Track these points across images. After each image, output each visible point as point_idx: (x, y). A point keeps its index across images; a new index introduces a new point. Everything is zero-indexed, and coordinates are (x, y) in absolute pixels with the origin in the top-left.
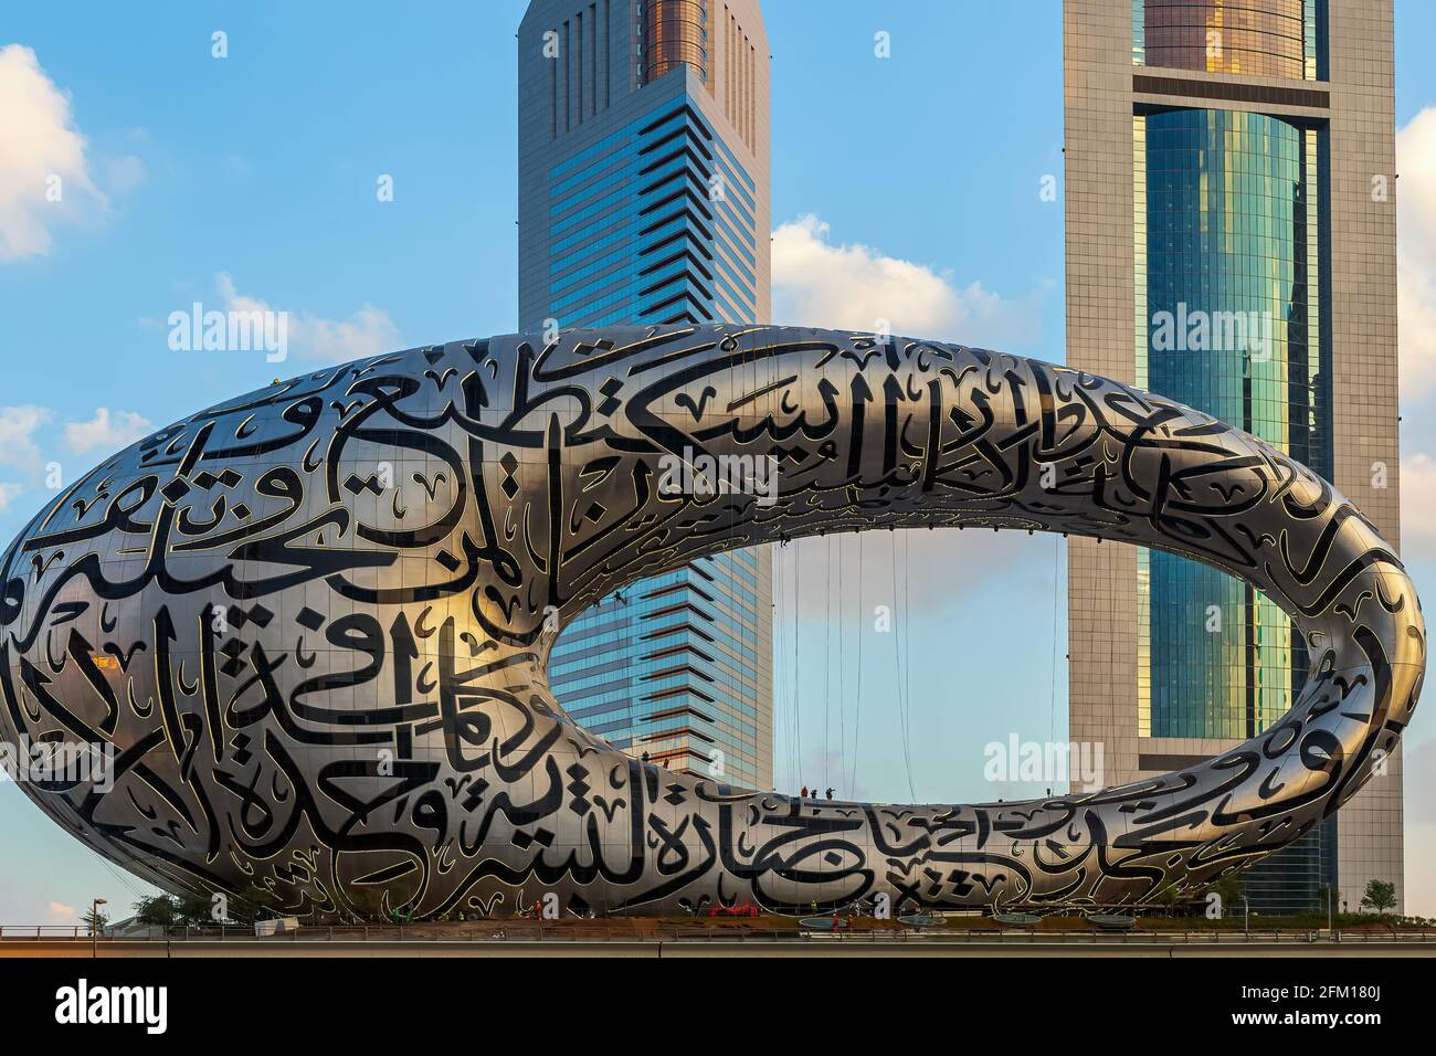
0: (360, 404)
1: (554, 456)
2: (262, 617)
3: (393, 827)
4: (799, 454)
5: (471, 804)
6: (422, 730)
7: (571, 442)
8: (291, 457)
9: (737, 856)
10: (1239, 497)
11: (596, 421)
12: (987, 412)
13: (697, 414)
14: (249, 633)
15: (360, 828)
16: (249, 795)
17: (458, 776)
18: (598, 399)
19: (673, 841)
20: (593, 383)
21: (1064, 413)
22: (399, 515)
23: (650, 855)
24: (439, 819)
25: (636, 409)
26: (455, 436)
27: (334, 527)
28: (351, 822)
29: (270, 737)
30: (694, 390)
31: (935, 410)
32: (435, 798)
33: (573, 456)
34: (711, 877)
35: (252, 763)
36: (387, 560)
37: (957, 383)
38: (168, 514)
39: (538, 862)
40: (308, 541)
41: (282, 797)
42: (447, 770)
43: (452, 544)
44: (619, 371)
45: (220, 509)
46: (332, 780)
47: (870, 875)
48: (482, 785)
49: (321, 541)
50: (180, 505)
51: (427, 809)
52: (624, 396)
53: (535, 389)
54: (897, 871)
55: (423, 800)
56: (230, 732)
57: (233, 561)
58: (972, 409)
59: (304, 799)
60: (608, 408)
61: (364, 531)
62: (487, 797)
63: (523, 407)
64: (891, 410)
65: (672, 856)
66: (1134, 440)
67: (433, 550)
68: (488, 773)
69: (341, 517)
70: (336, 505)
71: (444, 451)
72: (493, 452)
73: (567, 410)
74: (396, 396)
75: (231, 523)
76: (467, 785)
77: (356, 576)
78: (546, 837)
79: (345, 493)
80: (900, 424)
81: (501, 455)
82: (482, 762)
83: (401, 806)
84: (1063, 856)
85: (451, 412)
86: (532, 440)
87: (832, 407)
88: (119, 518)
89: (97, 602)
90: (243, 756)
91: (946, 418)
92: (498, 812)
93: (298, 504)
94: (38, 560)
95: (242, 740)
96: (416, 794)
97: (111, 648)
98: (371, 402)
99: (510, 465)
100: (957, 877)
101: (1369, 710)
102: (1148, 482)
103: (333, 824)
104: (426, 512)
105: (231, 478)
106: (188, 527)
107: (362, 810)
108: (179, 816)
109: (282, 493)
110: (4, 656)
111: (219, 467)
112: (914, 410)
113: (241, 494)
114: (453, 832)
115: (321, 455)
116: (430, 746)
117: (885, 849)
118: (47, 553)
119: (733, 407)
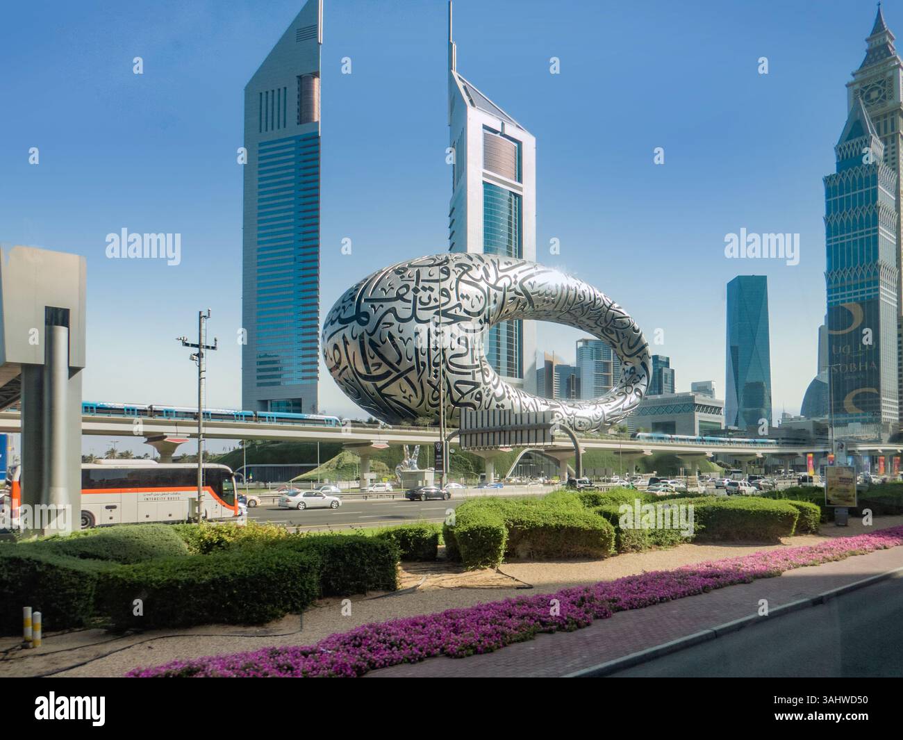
0: (459, 271)
1: (504, 295)
3: (470, 401)
4: (548, 301)
5: (488, 395)
6: (477, 372)
7: (508, 291)
8: (446, 285)
10: (624, 326)
11: (513, 286)
12: (584, 296)
13: (532, 288)
15: (462, 401)
16: (436, 389)
17: (485, 387)
18: (513, 280)
20: (511, 274)
21: (598, 299)
22: (473, 307)
24: (480, 399)
25: (521, 284)
26: (483, 284)
27: (458, 309)
28: (460, 398)
29: (443, 370)
30: (531, 280)
31: (576, 294)
32: (480, 393)
33: (509, 295)
35: (438, 379)
36: (469, 320)
37: (580, 287)
38: (415, 297)
40: (452, 312)
42: (482, 385)
43: (481, 317)
44: (516, 271)
45: (430, 298)
46: (457, 385)
47: (564, 420)
48: (490, 390)
49: (455, 312)
50: (419, 295)
51: (478, 396)
52: (519, 280)
53: (500, 275)
55: (477, 393)
56: (433, 368)
58: (582, 295)
59: (450, 391)
60: (516, 282)
61: (465, 311)
62: (491, 393)
63: (498, 279)
64: (568, 293)
66: (609, 308)
67: (478, 318)
68: (490, 386)
69: (459, 305)
70: (459, 302)
71: (482, 289)
72: (493, 291)
73: (506, 281)
74: (468, 270)
75: (433, 304)
76: (487, 389)
78: (503, 406)
79: (460, 298)
80: (569, 296)
81: (494, 293)
82: (489, 383)
83: (472, 394)
84: (598, 417)
85: (482, 277)
86: (499, 289)
87: (557, 291)
88: (400, 297)
89: (396, 323)
90: (436, 376)
91: (577, 297)
92: (493, 398)
93: (450, 300)
94: (373, 306)
95: (436, 371)
96: (476, 391)
97: (401, 338)
98: (462, 271)
99: (496, 296)
100: (580, 422)
101: (646, 384)
102: (609, 319)
103: (456, 399)
104: (478, 307)
105: (431, 289)
106: (422, 303)
107: (463, 395)
108: (413, 393)
109: (445, 296)
110: (362, 337)
111: (427, 285)
112: (572, 293)
113: (435, 294)
114: (483, 403)
115: (454, 286)
116: (479, 378)
117: (567, 414)
118: (377, 305)
119: (539, 286)
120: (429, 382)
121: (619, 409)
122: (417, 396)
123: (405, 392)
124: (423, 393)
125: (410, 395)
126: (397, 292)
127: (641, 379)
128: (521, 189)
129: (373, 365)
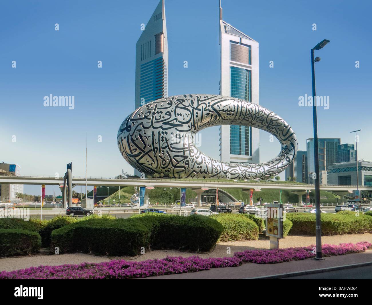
0: (178, 103)
1: (202, 112)
2: (166, 133)
3: (182, 165)
4: (230, 114)
5: (192, 162)
6: (186, 151)
7: (205, 110)
8: (169, 110)
9: (224, 171)
10: (279, 125)
11: (208, 108)
12: (252, 110)
13: (219, 108)
14: (165, 135)
15: (178, 165)
16: (164, 160)
17: (191, 158)
18: (208, 105)
19: (216, 168)
20: (207, 102)
21: (261, 111)
22: (184, 119)
23: (214, 170)
24: (188, 164)
25: (212, 106)
26: (190, 108)
27: (175, 121)
28: (177, 164)
29: (167, 151)
30: (219, 104)
31: (246, 110)
32: (188, 161)
33: (205, 113)
34: (221, 174)
35: (164, 155)
36: (182, 126)
37: (249, 106)
38: (153, 117)
39: (200, 171)
40: (172, 122)
41: (168, 160)
42: (189, 157)
43: (189, 124)
44: (210, 101)
45: (160, 116)
46: (175, 158)
47: (239, 174)
48: (193, 159)
49: (174, 122)
50: (155, 116)
51: (187, 162)
52: (211, 104)
53: (200, 103)
54: (242, 174)
57: (163, 125)
58: (250, 110)
59: (171, 161)
60: (209, 106)
61: (179, 121)
62: (194, 161)
63: (199, 105)
64: (241, 109)
65: (216, 171)
66: (268, 116)
67: (187, 125)
68: (194, 157)
69: (176, 119)
70: (176, 117)
71: (189, 111)
72: (195, 111)
73: (204, 106)
74: (183, 102)
75: (162, 119)
76: (192, 159)
77: (178, 128)
78: (201, 167)
79: (177, 115)
80: (242, 111)
81: (196, 112)
82: (193, 156)
83: (184, 162)
84: (261, 172)
85: (190, 105)
86: (200, 110)
87: (235, 108)
88: (146, 117)
89: (143, 129)
90: (163, 154)
91: (248, 111)
92: (196, 163)
93: (171, 117)
94: (133, 123)
95: (163, 151)
96: (185, 160)
97: (145, 137)
98: (179, 102)
99: (197, 113)
100: (249, 175)
101: (293, 154)
102: (269, 121)
103: (175, 164)
104: (187, 119)
105: (161, 112)
106: (156, 119)
107: (178, 162)
108: (153, 162)
109: (168, 115)
110: (128, 137)
111: (159, 111)
112: (244, 109)
113: (164, 115)
114: (190, 166)
115: (174, 110)
116: (187, 153)
117: (241, 170)
118: (135, 122)
119: (223, 107)
120: (160, 157)
121: (275, 168)
122: (155, 163)
123: (149, 162)
124: (157, 162)
125: (152, 163)
126: (145, 115)
127: (290, 152)
128: (251, 68)
129: (133, 150)
